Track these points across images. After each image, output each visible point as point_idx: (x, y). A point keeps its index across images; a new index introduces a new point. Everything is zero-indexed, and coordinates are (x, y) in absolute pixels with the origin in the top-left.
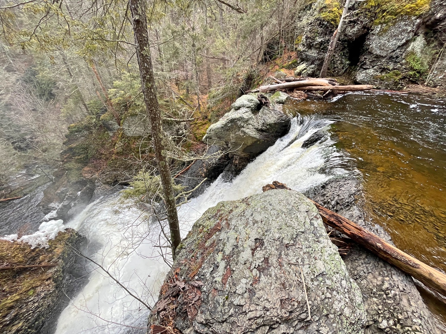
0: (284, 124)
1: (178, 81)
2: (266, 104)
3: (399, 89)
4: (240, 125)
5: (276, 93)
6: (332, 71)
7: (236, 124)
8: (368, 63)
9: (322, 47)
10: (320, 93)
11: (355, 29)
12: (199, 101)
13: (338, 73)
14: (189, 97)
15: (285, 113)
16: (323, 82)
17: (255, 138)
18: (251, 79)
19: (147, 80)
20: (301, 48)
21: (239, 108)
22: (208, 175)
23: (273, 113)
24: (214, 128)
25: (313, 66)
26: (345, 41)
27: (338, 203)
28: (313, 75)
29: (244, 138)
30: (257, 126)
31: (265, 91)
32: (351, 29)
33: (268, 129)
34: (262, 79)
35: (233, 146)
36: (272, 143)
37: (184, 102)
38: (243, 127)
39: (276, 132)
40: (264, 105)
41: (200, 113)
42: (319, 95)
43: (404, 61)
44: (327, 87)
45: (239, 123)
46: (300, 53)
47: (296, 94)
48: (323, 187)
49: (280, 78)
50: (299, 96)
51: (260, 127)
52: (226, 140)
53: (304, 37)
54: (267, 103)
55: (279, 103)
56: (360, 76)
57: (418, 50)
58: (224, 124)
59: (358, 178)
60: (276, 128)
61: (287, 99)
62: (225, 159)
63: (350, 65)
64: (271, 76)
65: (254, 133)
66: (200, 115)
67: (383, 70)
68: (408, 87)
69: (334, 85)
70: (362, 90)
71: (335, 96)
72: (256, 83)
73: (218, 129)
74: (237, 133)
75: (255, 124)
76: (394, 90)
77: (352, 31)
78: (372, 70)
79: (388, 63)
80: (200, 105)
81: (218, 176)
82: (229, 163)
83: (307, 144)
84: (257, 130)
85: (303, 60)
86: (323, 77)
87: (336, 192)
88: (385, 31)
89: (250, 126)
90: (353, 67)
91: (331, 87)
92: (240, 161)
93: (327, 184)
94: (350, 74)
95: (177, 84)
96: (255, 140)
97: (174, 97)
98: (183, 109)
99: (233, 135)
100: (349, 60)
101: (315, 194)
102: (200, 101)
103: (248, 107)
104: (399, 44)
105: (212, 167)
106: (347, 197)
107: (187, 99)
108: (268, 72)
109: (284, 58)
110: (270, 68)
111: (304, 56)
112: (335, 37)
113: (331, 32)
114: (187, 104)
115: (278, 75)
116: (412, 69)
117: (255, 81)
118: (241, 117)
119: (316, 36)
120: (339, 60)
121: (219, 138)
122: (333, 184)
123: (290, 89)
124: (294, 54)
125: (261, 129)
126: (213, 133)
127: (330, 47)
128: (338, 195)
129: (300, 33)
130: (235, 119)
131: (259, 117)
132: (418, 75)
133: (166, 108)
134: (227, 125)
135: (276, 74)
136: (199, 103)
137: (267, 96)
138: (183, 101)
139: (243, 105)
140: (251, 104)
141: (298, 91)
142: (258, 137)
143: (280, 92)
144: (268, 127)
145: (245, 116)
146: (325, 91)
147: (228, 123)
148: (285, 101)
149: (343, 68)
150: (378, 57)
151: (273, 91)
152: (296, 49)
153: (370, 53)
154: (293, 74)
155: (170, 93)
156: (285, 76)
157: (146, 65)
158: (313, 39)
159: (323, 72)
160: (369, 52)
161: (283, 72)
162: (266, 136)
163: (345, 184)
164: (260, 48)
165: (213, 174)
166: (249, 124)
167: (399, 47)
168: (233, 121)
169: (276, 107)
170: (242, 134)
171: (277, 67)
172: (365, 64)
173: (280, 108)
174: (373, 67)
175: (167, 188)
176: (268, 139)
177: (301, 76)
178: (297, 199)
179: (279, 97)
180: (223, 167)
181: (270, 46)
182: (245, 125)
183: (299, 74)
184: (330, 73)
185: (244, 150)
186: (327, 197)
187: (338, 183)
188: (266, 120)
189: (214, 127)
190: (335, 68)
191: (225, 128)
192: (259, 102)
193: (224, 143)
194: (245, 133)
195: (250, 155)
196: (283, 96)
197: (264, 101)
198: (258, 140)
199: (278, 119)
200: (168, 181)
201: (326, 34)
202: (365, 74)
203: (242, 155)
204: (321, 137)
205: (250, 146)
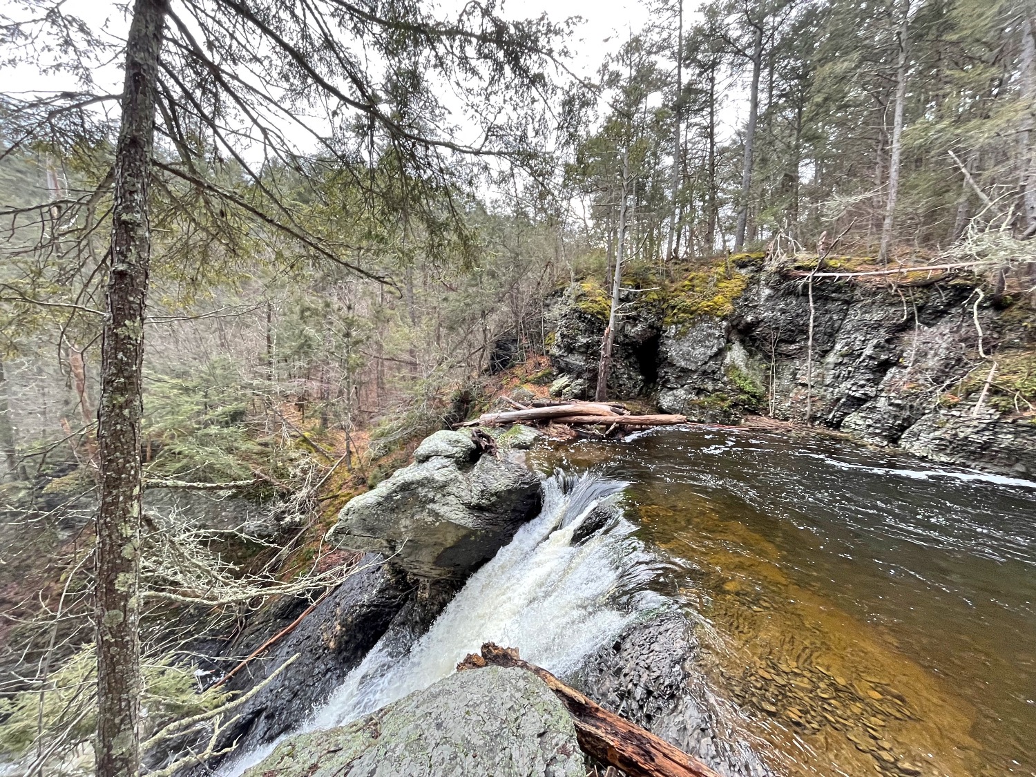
0: (529, 493)
1: (304, 399)
2: (489, 450)
3: (735, 423)
4: (425, 496)
5: (513, 428)
6: (616, 390)
7: (414, 494)
8: (672, 379)
9: (590, 351)
10: (601, 430)
11: (639, 328)
12: (348, 443)
13: (628, 394)
14: (326, 436)
15: (530, 468)
16: (602, 410)
17: (465, 528)
18: (468, 402)
19: (117, 389)
20: (555, 351)
21: (427, 458)
22: (347, 642)
23: (503, 468)
24: (357, 506)
25: (580, 381)
26: (627, 344)
27: (649, 693)
28: (583, 396)
29: (436, 530)
30: (467, 499)
31: (492, 425)
32: (633, 327)
33: (493, 504)
34: (487, 401)
35: (409, 550)
36: (507, 538)
37: (312, 445)
38: (433, 501)
39: (514, 511)
40: (485, 451)
41: (349, 470)
42: (597, 432)
43: (725, 379)
44: (609, 418)
45: (422, 492)
46: (555, 360)
47: (556, 432)
48: (617, 647)
49: (523, 400)
50: (560, 434)
51: (475, 501)
52: (388, 535)
53: (558, 334)
54: (492, 447)
55: (520, 447)
56: (666, 401)
57: (740, 363)
58: (384, 495)
59: (687, 615)
60: (512, 501)
61: (536, 439)
62: (396, 589)
63: (646, 382)
64: (504, 397)
65: (462, 515)
66: (348, 476)
67: (700, 392)
68: (747, 420)
69: (621, 414)
70: (672, 424)
71: (627, 435)
72: (477, 408)
73: (368, 507)
74: (417, 517)
75: (463, 494)
76: (727, 425)
77: (636, 330)
78: (683, 392)
79: (703, 381)
80: (350, 453)
81: (375, 642)
82: (405, 600)
83: (581, 536)
84: (469, 506)
85: (561, 371)
86: (601, 400)
87: (642, 657)
88: (684, 334)
89: (452, 497)
90: (651, 386)
91: (617, 418)
92: (434, 592)
93: (624, 638)
94: (648, 395)
95: (300, 407)
96: (464, 532)
97: (285, 434)
98: (303, 462)
99: (408, 522)
100: (642, 375)
101: (601, 671)
102: (351, 445)
103: (447, 457)
104: (709, 353)
105: (359, 616)
106: (666, 670)
107: (320, 441)
108: (501, 388)
109: (528, 367)
110: (504, 382)
111: (563, 365)
112: (608, 337)
113: (601, 331)
114: (317, 450)
115: (518, 395)
116: (741, 391)
117: (475, 405)
118: (426, 478)
119: (577, 335)
120: (624, 373)
121: (372, 530)
122: (637, 637)
123: (542, 421)
124: (545, 361)
125: (478, 505)
126: (353, 518)
127: (602, 352)
128: (648, 668)
129: (553, 328)
130: (412, 483)
131: (474, 479)
132: (754, 401)
133: (261, 461)
134: (392, 497)
135: (515, 393)
136: (348, 447)
137: (493, 434)
138: (309, 443)
139: (437, 452)
140: (455, 449)
141: (556, 425)
142: (471, 525)
143: (522, 427)
144: (493, 499)
145: (439, 477)
146: (609, 425)
147: (395, 491)
148: (532, 444)
149: (635, 387)
150: (685, 371)
151: (507, 424)
152: (548, 352)
153: (671, 365)
154: (547, 394)
155: (277, 426)
156: (532, 397)
157: (120, 355)
158: (574, 338)
159: (600, 391)
160: (669, 363)
161: (528, 389)
162: (491, 522)
163: (660, 633)
164: (484, 348)
165: (360, 636)
166: (449, 494)
167: (711, 358)
168: (406, 487)
169: (510, 456)
170: (431, 519)
171: (517, 382)
172: (668, 381)
173: (520, 457)
174: (682, 386)
175: (110, 709)
176: (496, 529)
177: (563, 398)
178: (518, 695)
179: (519, 436)
180: (389, 614)
181: (499, 345)
182: (439, 496)
183: (559, 394)
184: (613, 393)
185: (438, 561)
186: (625, 675)
187: (647, 631)
188: (488, 485)
189: (357, 502)
190: (621, 385)
191: (389, 505)
192: (474, 446)
193: (385, 544)
194: (437, 515)
195: (454, 573)
196: (527, 434)
197: (484, 443)
198: (472, 532)
199: (516, 482)
200: (122, 681)
201: (593, 333)
202: (672, 398)
203: (435, 573)
204: (606, 519)
205: (451, 548)
